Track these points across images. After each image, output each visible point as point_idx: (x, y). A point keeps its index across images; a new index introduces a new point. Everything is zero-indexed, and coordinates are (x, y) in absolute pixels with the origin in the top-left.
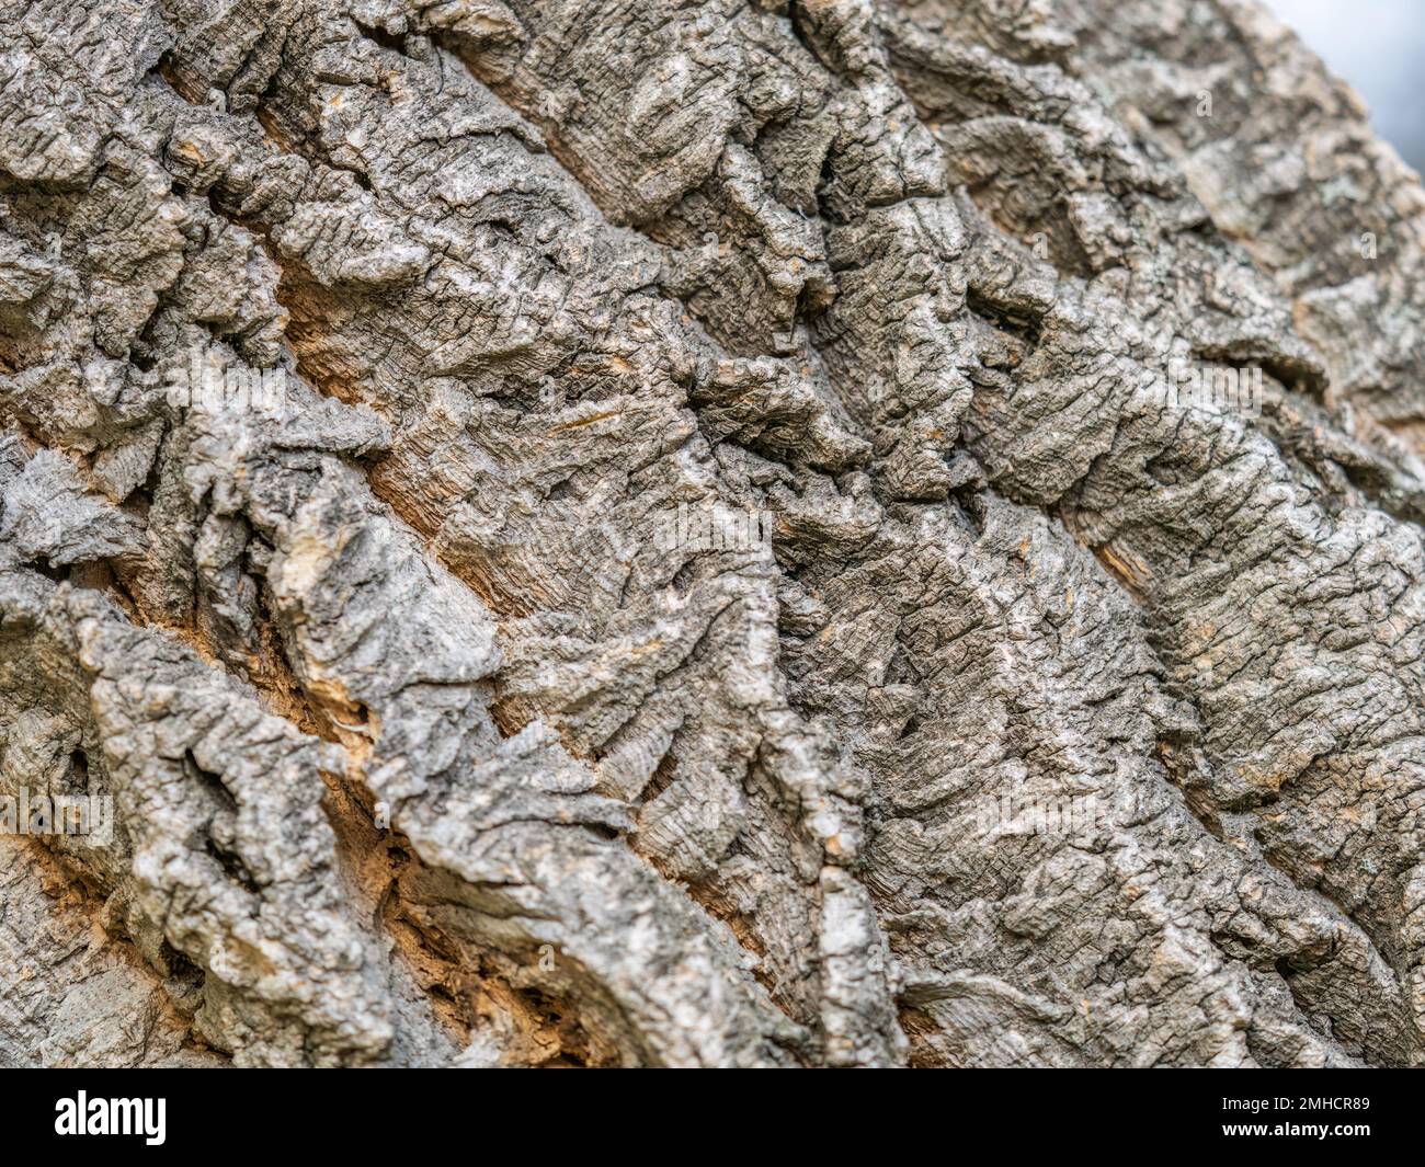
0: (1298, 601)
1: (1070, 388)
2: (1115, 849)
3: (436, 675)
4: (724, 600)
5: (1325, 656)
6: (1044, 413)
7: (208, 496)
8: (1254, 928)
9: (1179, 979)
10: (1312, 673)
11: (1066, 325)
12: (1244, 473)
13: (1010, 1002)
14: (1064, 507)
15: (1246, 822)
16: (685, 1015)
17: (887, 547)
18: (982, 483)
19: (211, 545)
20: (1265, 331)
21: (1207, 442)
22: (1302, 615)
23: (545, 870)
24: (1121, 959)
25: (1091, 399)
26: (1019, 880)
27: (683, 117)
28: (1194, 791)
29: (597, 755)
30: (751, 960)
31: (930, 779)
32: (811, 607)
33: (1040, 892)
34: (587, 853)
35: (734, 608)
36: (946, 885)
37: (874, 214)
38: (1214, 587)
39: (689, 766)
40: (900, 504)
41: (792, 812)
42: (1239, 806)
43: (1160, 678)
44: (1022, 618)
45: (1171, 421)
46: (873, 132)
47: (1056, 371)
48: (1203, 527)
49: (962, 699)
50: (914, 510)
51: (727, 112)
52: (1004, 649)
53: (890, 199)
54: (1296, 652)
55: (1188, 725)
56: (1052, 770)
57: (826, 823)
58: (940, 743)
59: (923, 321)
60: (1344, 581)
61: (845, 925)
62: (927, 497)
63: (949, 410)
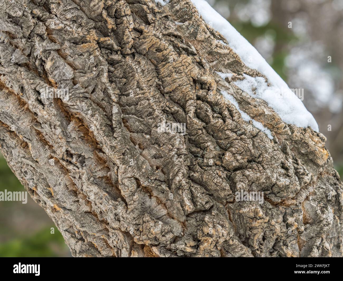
0: (174, 67)
1: (146, 41)
2: (150, 100)
3: (65, 79)
4: (101, 69)
5: (178, 74)
6: (143, 43)
7: (37, 56)
8: (168, 109)
9: (157, 116)
10: (176, 77)
11: (146, 32)
12: (168, 51)
13: (136, 119)
14: (146, 55)
15: (168, 95)
17: (122, 62)
18: (135, 52)
19: (37, 63)
20: (172, 31)
21: (163, 47)
22: (175, 69)
23: (78, 103)
24: (150, 114)
25: (148, 42)
26: (138, 103)
27: (97, 6)
28: (161, 91)
29: (86, 88)
30: (105, 113)
31: (127, 91)
32: (112, 69)
33: (140, 105)
34: (84, 101)
35: (102, 70)
38: (164, 65)
39: (97, 90)
40: (124, 56)
41: (109, 96)
42: (167, 93)
43: (157, 77)
44: (139, 70)
45: (159, 44)
46: (121, 7)
47: (144, 38)
48: (163, 58)
49: (131, 80)
50: (126, 56)
51: (103, 5)
52: (137, 74)
53: (123, 16)
54: (174, 74)
55: (160, 83)
56: (142, 90)
57: (113, 97)
58: (128, 86)
59: (127, 32)
60: (180, 65)
61: (115, 110)
62: (128, 55)
63: (130, 43)
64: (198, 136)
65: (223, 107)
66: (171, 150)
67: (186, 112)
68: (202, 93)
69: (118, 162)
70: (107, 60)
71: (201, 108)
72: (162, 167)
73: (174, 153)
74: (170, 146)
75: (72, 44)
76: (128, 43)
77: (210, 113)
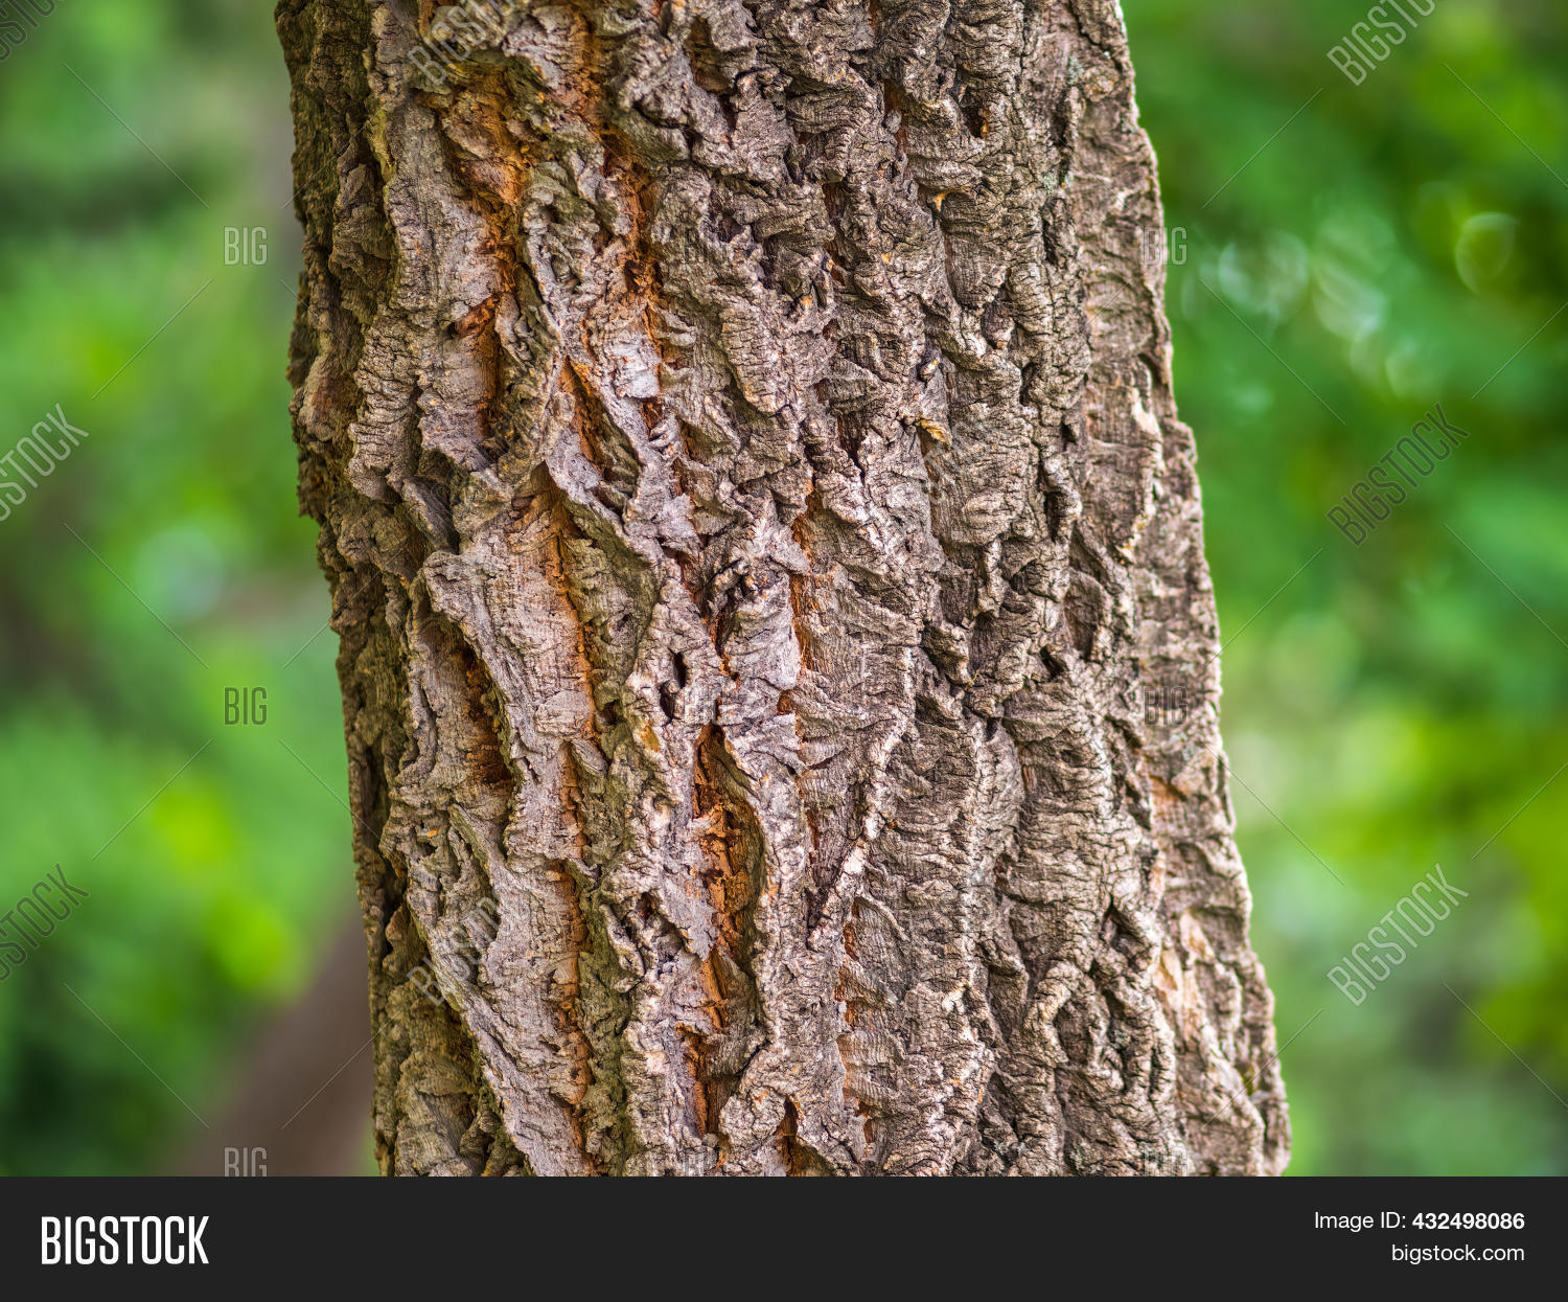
0: (1083, 836)
1: (1055, 705)
2: (964, 892)
3: (771, 679)
4: (888, 715)
5: (1080, 863)
6: (1040, 709)
7: (735, 563)
8: (993, 950)
9: (956, 956)
10: (1071, 868)
11: (1070, 681)
12: (1096, 777)
13: (890, 923)
14: (1024, 747)
15: (1012, 904)
16: (785, 868)
17: (955, 727)
18: (1002, 721)
19: (724, 579)
20: (1133, 720)
21: (1090, 757)
22: (1081, 843)
23: (767, 782)
24: (939, 934)
25: (1060, 715)
26: (922, 881)
27: (989, 519)
28: (1001, 881)
29: (805, 739)
30: (811, 850)
31: (914, 822)
33: (927, 891)
34: (784, 781)
35: (889, 723)
36: (894, 865)
37: (1030, 595)
38: (1056, 811)
39: (834, 768)
40: (968, 709)
41: (860, 809)
42: (1012, 897)
43: (1016, 832)
44: (986, 784)
45: (1083, 741)
46: (1049, 565)
47: (1058, 696)
48: (1067, 786)
49: (945, 800)
50: (974, 717)
51: (1005, 527)
52: (972, 791)
53: (1040, 594)
54: (1071, 856)
55: (1015, 857)
56: (960, 846)
57: (871, 825)
58: (926, 810)
59: (1022, 650)
60: (1104, 840)
61: (855, 863)
62: (980, 715)
63: (1010, 688)
64: (1028, 1083)
65: (1145, 1042)
66: (934, 1082)
67: (1036, 994)
68: (1113, 960)
69: (778, 1029)
70: (918, 698)
71: (1082, 1006)
72: (877, 1114)
73: (939, 1097)
74: (939, 1071)
75: (851, 587)
76: (1005, 682)
77: (1099, 1037)
